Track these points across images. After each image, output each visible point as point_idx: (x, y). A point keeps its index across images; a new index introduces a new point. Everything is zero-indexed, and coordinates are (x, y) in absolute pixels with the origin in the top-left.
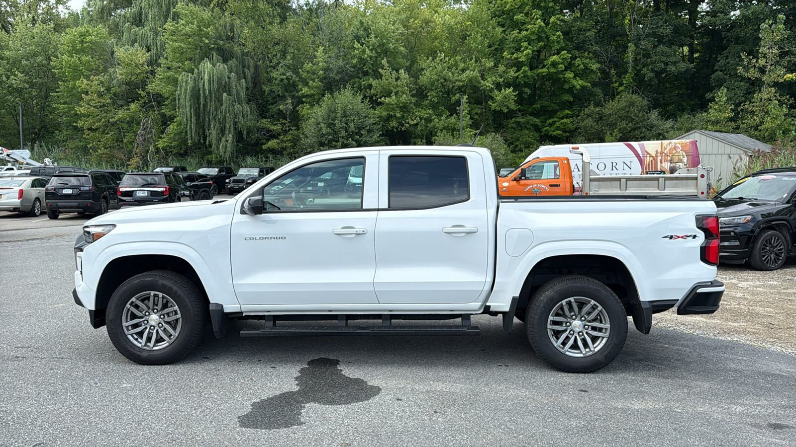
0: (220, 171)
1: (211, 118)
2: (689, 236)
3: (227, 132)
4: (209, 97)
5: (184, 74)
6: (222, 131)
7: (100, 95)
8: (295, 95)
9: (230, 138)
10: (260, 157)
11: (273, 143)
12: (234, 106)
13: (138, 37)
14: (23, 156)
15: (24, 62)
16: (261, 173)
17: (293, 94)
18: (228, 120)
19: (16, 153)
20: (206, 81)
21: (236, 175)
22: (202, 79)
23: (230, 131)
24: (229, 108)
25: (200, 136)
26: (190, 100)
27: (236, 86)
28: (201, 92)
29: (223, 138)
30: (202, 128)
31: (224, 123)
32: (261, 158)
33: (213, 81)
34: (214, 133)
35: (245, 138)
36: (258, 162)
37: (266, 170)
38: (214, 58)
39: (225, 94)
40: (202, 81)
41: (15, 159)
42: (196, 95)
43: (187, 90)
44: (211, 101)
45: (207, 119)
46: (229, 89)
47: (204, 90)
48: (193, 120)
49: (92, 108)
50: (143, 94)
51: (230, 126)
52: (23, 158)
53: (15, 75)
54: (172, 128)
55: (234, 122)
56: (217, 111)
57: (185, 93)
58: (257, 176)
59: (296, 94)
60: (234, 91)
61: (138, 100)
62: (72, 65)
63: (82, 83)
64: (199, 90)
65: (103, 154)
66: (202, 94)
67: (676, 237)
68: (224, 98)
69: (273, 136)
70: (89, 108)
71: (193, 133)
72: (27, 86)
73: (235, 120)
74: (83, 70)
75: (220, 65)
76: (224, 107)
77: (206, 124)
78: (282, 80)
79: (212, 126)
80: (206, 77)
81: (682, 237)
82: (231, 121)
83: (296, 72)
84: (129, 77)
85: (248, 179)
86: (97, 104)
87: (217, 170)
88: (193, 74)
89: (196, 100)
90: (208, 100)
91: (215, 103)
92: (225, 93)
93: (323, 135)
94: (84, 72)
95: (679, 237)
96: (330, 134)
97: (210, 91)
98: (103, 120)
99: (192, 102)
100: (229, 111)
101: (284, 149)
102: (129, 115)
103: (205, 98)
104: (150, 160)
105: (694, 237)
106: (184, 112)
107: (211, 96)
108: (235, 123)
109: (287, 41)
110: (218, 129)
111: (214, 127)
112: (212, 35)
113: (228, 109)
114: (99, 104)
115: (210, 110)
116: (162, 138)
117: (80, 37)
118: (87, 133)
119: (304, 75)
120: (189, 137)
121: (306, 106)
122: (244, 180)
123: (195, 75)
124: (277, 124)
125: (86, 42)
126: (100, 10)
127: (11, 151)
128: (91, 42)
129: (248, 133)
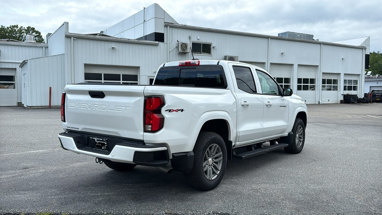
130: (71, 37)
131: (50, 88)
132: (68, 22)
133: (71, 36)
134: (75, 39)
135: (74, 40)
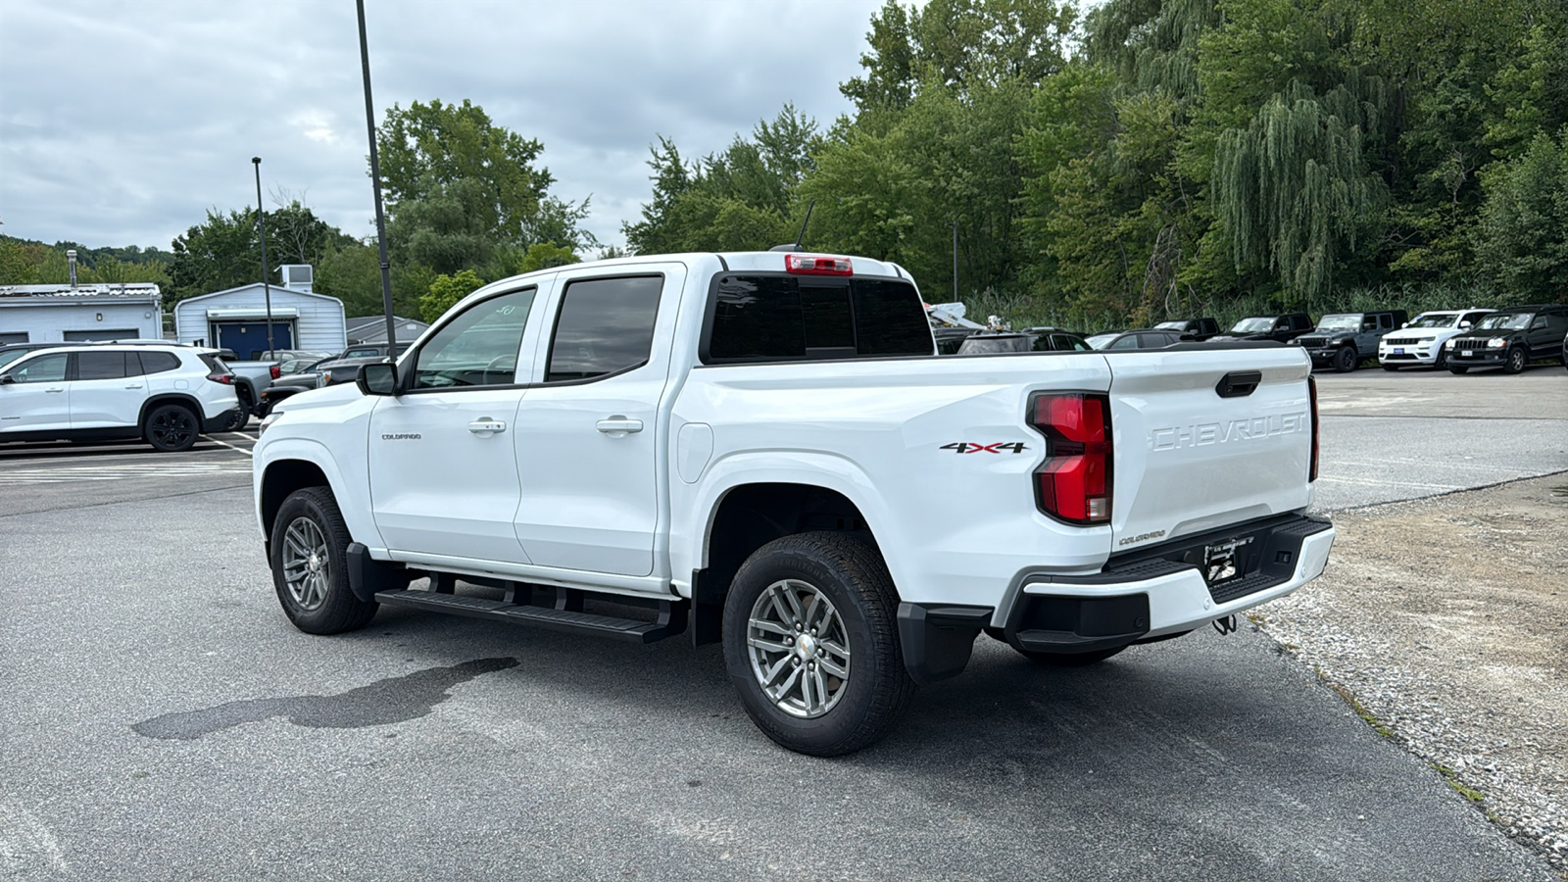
0: (1278, 324)
1: (1280, 214)
2: (1004, 447)
3: (1314, 241)
4: (1276, 172)
5: (1229, 132)
6: (1304, 241)
7: (1088, 193)
8: (1474, 144)
9: (1318, 251)
10: (1381, 290)
11: (1412, 257)
12: (1329, 183)
13: (1164, 71)
14: (953, 313)
15: (974, 150)
16: (1366, 325)
17: (1470, 142)
18: (1316, 215)
19: (943, 309)
20: (1271, 139)
21: (1313, 330)
22: (1262, 138)
23: (1319, 238)
24: (1320, 189)
25: (1260, 255)
26: (1238, 182)
27: (1338, 141)
28: (1261, 164)
29: (1304, 254)
30: (1261, 236)
31: (1308, 223)
32: (1384, 290)
33: (1286, 137)
34: (1285, 244)
35: (1353, 250)
36: (1377, 298)
37: (1381, 317)
38: (1294, 90)
39: (1311, 162)
40: (1264, 142)
41: (940, 320)
42: (1250, 171)
43: (1232, 163)
44: (1281, 179)
45: (1273, 218)
46: (1323, 150)
47: (1267, 158)
48: (1245, 221)
49: (1071, 220)
50: (1163, 181)
51: (1320, 230)
52: (953, 317)
53: (960, 176)
54: (1206, 242)
55: (1329, 217)
56: (1293, 198)
57: (1229, 169)
58: (1358, 330)
59: (1477, 142)
60: (1333, 155)
61: (1155, 195)
62: (1044, 143)
63: (1058, 175)
64: (1258, 159)
65: (1089, 302)
66: (1262, 168)
67: (974, 448)
68: (1308, 170)
69: (1416, 239)
70: (1066, 220)
71: (1245, 250)
72: (976, 191)
73: (1333, 213)
74: (1062, 151)
75: (1302, 103)
76: (1307, 190)
77: (1272, 228)
78: (1442, 115)
79: (1283, 231)
80: (1270, 132)
81: (988, 448)
82: (1322, 217)
83: (1477, 92)
84: (1141, 152)
85: (1333, 339)
86: (1080, 211)
87: (1272, 321)
88: (1247, 130)
89: (1250, 181)
90: (1275, 179)
91: (1290, 182)
92: (1311, 160)
93: (1523, 230)
94: (1064, 154)
95: (980, 448)
96: (1542, 226)
97: (1279, 161)
98: (1091, 239)
99: (1243, 185)
100: (1319, 196)
101: (1444, 267)
102: (1137, 225)
103: (1270, 175)
104: (1170, 308)
105: (1019, 448)
106: (1227, 210)
107: (1282, 171)
108: (1333, 221)
109: (1464, 26)
110: (1294, 235)
111: (1287, 232)
112: (1288, 44)
113: (1316, 193)
114: (1085, 209)
115: (1278, 200)
116: (1190, 264)
117: (1060, 90)
118: (1064, 266)
119: (1497, 96)
120: (1237, 258)
121: (1497, 166)
122: (1325, 339)
123: (1251, 131)
124: (1430, 213)
125: (1069, 98)
126: (1103, 33)
127: (934, 306)
128: (1077, 97)
129: (1360, 241)
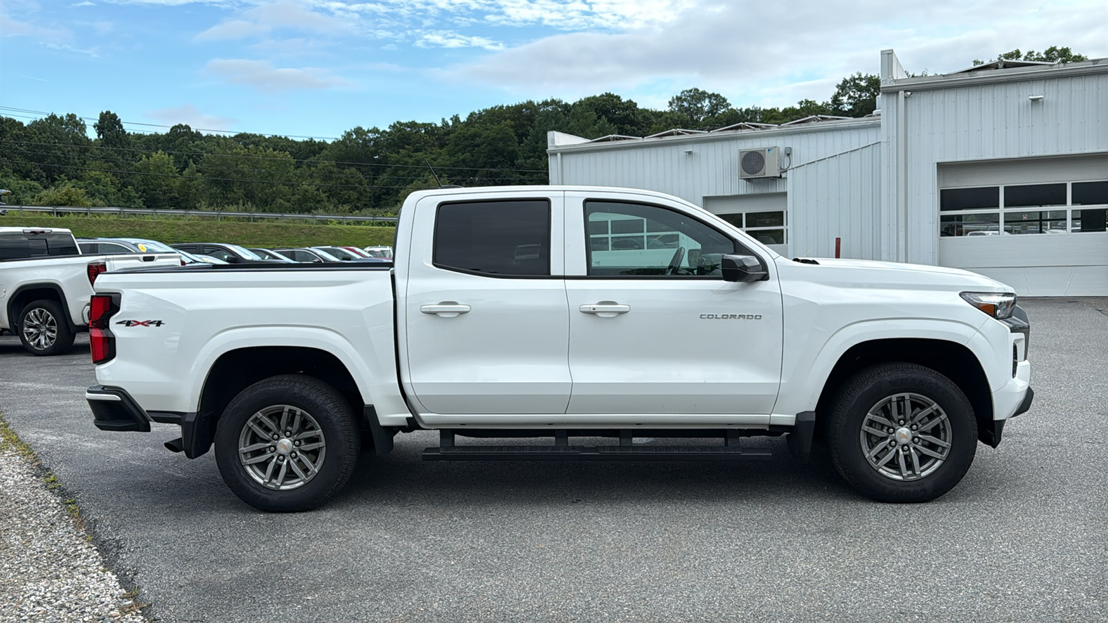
130: (897, 93)
131: (838, 241)
132: (892, 50)
133: (896, 88)
134: (909, 93)
135: (905, 97)
